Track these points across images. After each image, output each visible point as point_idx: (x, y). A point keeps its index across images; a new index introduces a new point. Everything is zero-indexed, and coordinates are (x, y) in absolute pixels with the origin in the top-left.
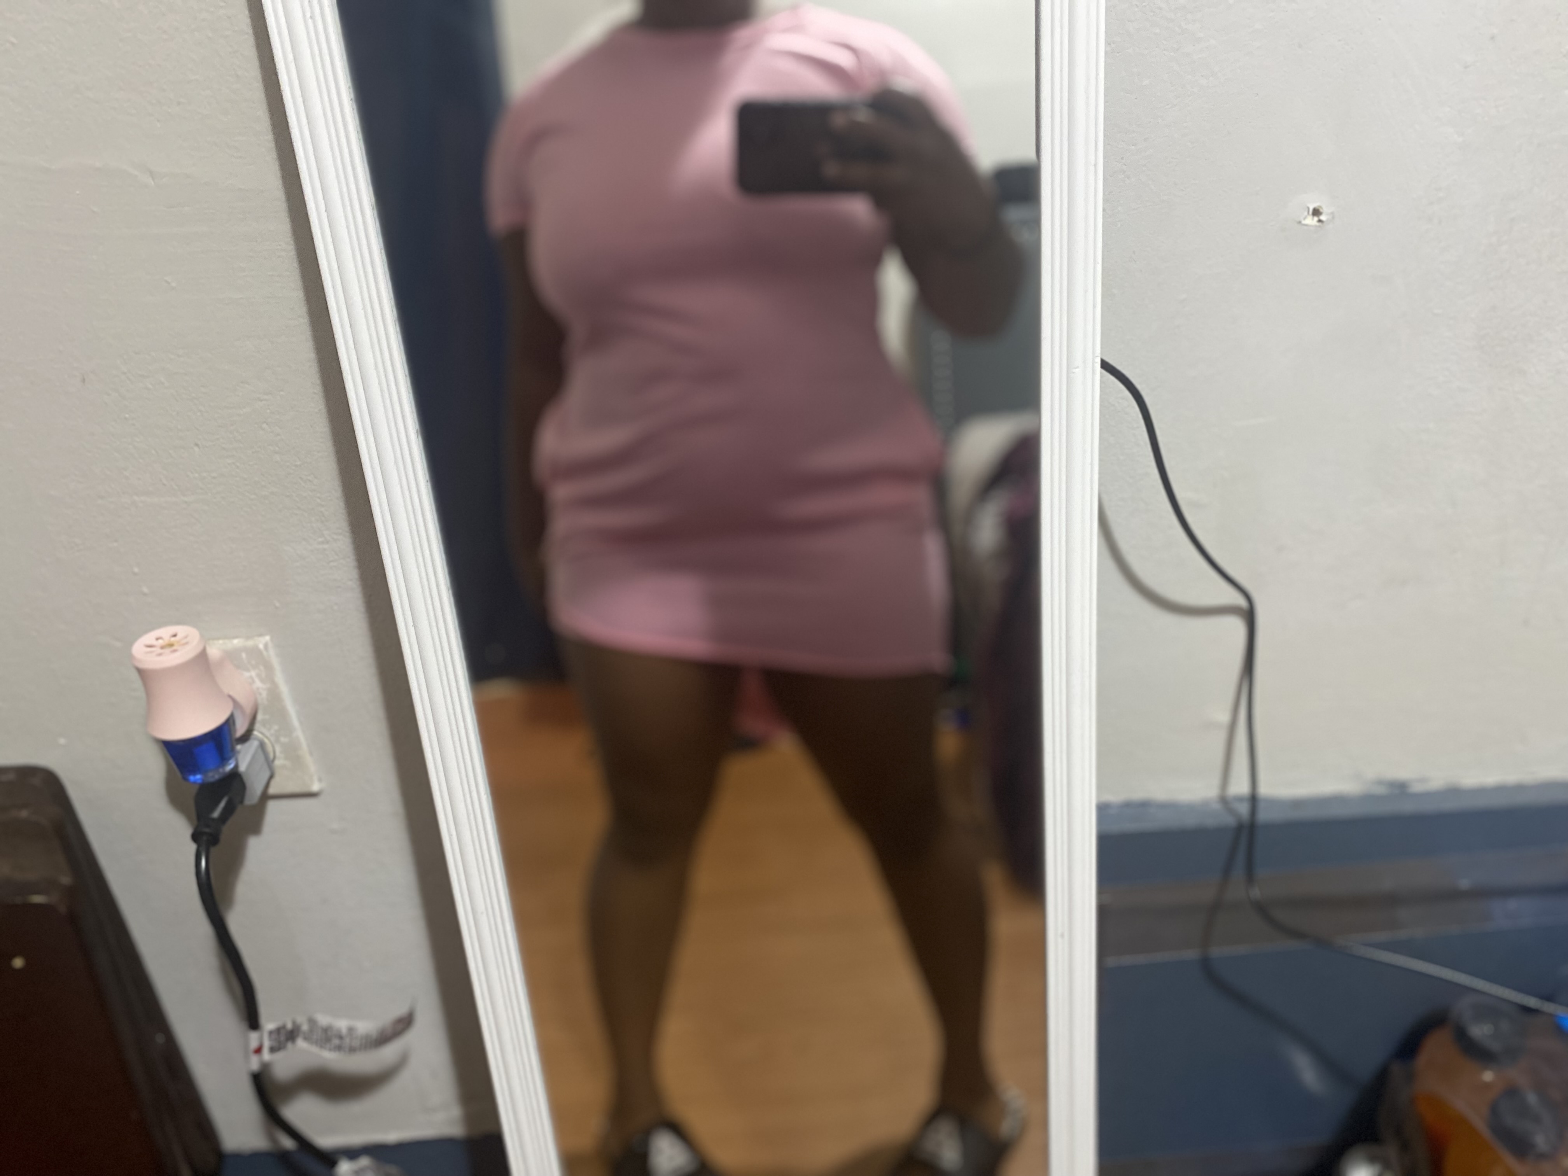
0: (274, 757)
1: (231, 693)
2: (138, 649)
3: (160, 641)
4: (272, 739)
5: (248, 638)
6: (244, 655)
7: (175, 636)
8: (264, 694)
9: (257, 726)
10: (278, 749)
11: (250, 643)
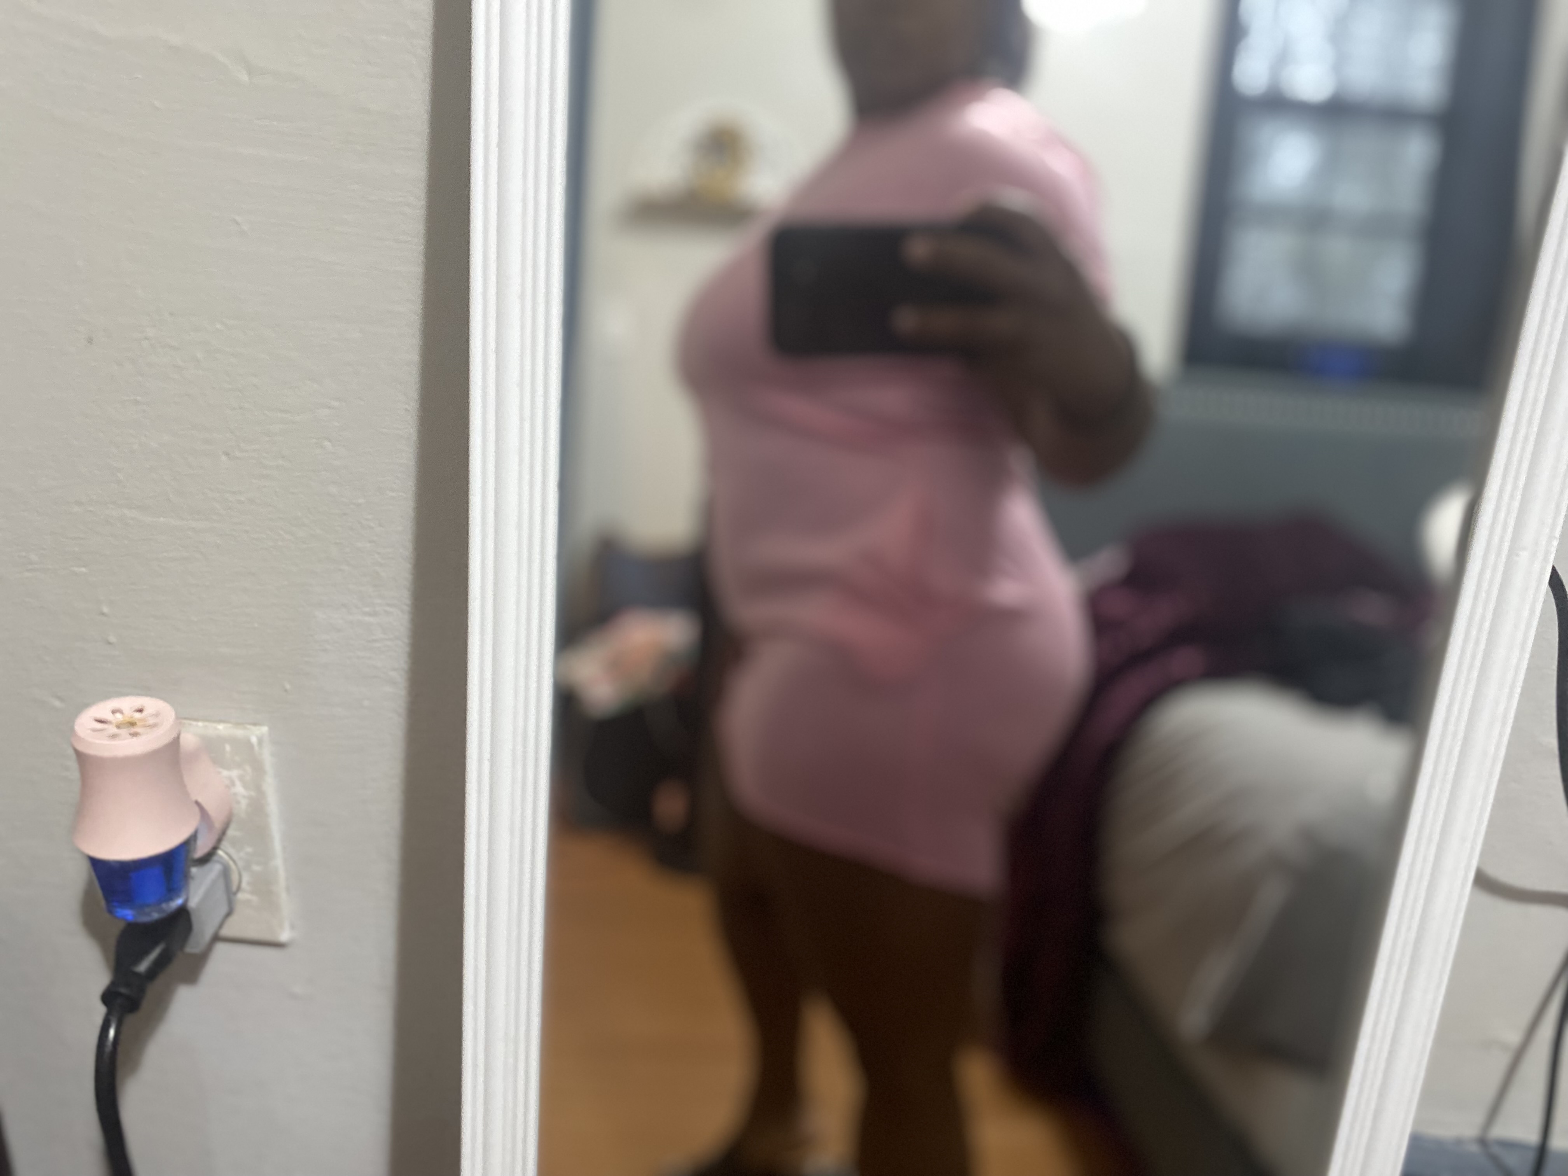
0: (239, 888)
1: (200, 800)
2: (85, 724)
3: (118, 715)
4: (240, 864)
5: (238, 724)
6: (228, 748)
7: (140, 711)
8: (244, 803)
9: (225, 844)
10: (246, 879)
11: (239, 733)
